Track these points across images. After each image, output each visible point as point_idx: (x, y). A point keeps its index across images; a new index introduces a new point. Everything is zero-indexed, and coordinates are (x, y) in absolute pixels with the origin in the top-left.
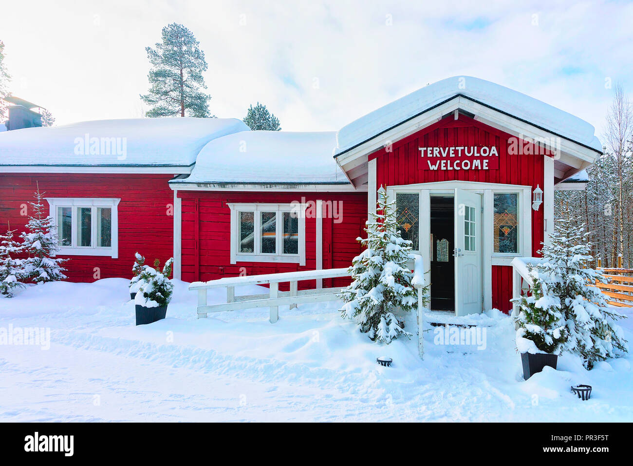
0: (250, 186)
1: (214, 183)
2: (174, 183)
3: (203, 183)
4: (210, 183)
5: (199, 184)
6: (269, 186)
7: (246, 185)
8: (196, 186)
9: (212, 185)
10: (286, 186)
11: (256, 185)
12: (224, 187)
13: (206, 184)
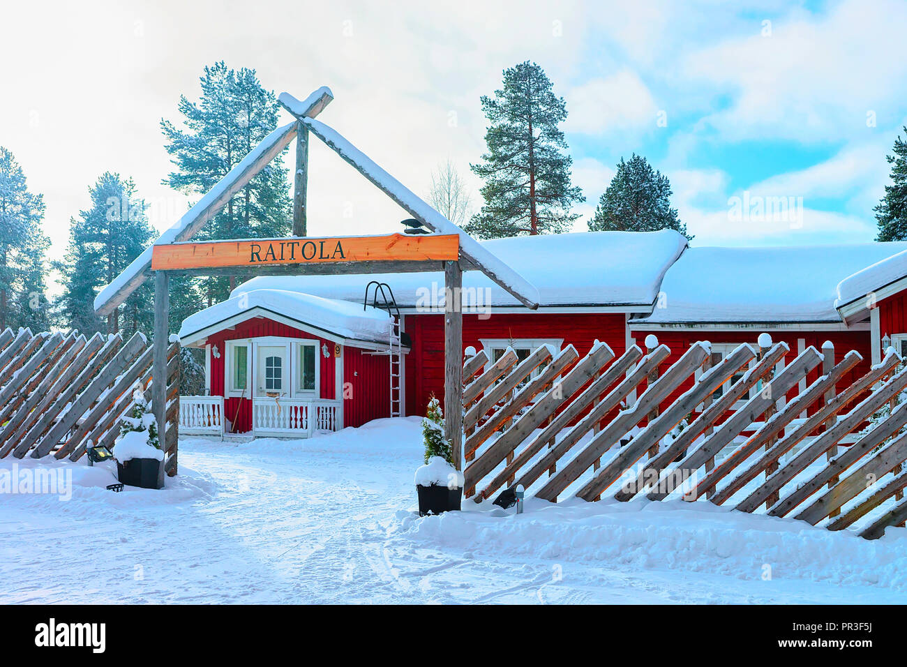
0: (722, 326)
1: (680, 323)
2: (634, 323)
3: (667, 323)
4: (675, 323)
5: (663, 324)
6: (744, 325)
7: (718, 325)
8: (659, 326)
9: (678, 325)
10: (765, 325)
11: (730, 325)
12: (692, 327)
13: (670, 324)
